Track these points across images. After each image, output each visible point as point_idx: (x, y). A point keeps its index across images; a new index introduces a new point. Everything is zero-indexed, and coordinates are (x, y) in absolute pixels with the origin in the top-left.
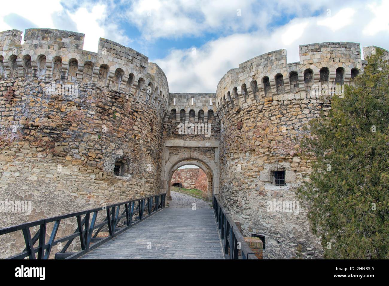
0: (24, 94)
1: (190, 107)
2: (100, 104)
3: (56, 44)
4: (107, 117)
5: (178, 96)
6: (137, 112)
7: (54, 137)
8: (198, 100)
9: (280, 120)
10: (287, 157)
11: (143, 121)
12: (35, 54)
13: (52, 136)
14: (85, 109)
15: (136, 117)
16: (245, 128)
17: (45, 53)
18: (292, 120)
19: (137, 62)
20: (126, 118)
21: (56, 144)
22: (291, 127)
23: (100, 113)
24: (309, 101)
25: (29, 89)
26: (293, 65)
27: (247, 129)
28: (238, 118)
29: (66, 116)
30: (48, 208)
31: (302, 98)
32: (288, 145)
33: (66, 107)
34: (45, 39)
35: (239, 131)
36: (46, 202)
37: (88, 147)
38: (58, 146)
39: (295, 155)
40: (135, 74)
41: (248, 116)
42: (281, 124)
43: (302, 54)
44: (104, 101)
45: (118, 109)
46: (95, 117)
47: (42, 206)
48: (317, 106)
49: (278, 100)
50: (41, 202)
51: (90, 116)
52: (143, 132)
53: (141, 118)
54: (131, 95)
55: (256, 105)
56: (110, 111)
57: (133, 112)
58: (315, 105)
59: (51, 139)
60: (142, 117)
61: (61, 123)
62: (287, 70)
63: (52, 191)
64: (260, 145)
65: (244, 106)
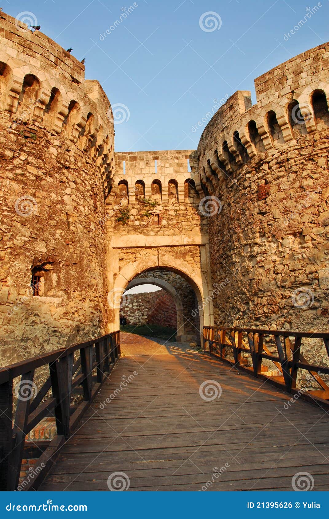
1: (153, 175)
5: (130, 157)
6: (67, 168)
8: (166, 162)
11: (81, 188)
15: (67, 178)
16: (276, 195)
19: (66, 69)
20: (50, 180)
27: (281, 195)
28: (258, 179)
35: (264, 201)
40: (62, 90)
41: (281, 171)
45: (32, 159)
52: (82, 208)
53: (75, 182)
54: (54, 133)
55: (297, 149)
56: (17, 162)
57: (60, 169)
60: (79, 181)
65: (270, 154)
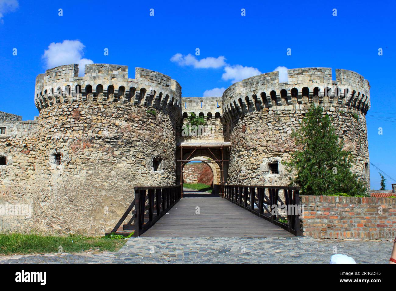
0: (88, 114)
1: (200, 110)
2: (141, 118)
3: (109, 76)
4: (145, 128)
5: (189, 100)
6: (164, 121)
7: (113, 144)
8: (206, 103)
9: (275, 126)
10: (280, 153)
12: (95, 83)
13: (112, 143)
14: (131, 123)
15: (164, 125)
16: (248, 131)
17: (102, 83)
18: (283, 126)
19: (164, 82)
20: (158, 127)
21: (115, 149)
22: (282, 131)
23: (141, 125)
24: (295, 112)
25: (91, 110)
26: (283, 85)
27: (250, 132)
28: (243, 123)
29: (119, 129)
30: (114, 193)
31: (290, 109)
32: (280, 144)
33: (118, 122)
34: (100, 72)
35: (244, 133)
36: (113, 190)
37: (136, 151)
38: (117, 150)
39: (285, 152)
40: (163, 92)
41: (250, 122)
42: (275, 129)
43: (290, 77)
44: (143, 115)
45: (152, 121)
46: (138, 129)
47: (110, 193)
48: (301, 116)
49: (273, 111)
50: (109, 190)
51: (135, 127)
52: (169, 136)
53: (167, 126)
55: (257, 114)
56: (148, 123)
58: (299, 115)
59: (111, 146)
61: (117, 134)
62: (279, 89)
63: (116, 182)
64: (259, 145)
